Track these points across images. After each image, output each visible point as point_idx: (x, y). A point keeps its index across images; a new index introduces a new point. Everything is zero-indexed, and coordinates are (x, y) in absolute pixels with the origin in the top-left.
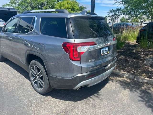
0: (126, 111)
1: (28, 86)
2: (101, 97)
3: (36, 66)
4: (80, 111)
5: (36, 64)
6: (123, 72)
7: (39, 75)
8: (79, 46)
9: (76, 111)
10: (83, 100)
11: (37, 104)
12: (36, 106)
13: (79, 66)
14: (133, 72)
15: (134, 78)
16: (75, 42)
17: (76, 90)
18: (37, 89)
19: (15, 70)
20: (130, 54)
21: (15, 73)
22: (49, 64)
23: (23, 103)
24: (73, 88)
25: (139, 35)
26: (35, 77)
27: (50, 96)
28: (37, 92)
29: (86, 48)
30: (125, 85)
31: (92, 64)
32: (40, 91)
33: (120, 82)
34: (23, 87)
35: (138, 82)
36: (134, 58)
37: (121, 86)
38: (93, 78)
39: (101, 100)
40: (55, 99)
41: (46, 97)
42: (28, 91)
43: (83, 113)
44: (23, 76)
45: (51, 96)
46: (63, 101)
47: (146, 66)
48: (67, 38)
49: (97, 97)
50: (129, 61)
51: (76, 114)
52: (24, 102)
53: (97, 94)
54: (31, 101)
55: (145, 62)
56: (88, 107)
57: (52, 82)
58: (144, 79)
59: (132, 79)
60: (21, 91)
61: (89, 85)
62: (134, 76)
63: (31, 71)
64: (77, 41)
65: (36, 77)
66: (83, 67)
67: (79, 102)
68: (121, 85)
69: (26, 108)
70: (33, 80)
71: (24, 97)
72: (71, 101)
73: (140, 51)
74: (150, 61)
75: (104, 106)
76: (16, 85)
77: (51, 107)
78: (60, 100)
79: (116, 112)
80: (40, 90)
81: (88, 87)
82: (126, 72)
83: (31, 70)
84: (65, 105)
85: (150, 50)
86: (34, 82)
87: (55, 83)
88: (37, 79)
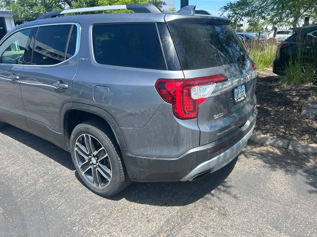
0: (294, 217)
1: (70, 182)
2: (233, 191)
3: (89, 135)
4: (198, 225)
5: (91, 131)
6: (263, 136)
7: (97, 156)
8: (194, 85)
9: (190, 225)
10: (199, 201)
11: (101, 220)
12: (101, 225)
13: (196, 131)
14: (283, 132)
15: (288, 145)
16: (186, 78)
17: (188, 181)
18: (95, 185)
19: (30, 148)
20: (270, 98)
21: (32, 154)
22: (126, 129)
23: (69, 219)
24: (181, 178)
25: (278, 57)
26: (87, 161)
27: (124, 199)
28: (93, 192)
29: (210, 88)
30: (273, 161)
31: (220, 123)
32: (103, 190)
33: (262, 156)
34: (58, 184)
35: (297, 152)
36: (280, 104)
37: (267, 165)
38: (222, 154)
39: (235, 197)
40: (136, 204)
41: (116, 201)
42: (73, 192)
43: (207, 230)
44: (53, 160)
45: (127, 199)
46: (156, 208)
47: (307, 119)
48: (166, 70)
49: (224, 191)
50: (271, 111)
51: (193, 232)
52: (70, 216)
53: (224, 186)
54: (85, 214)
55: (304, 112)
56: (213, 214)
57: (131, 169)
58: (307, 146)
59: (283, 148)
60: (57, 193)
61: (213, 168)
62: (286, 142)
63: (76, 149)
64: (188, 74)
65: (90, 160)
66: (203, 132)
67: (190, 206)
68: (266, 162)
69: (79, 230)
70: (83, 167)
71: (66, 206)
72: (174, 206)
73: (288, 90)
74: (314, 108)
75: (246, 210)
76: (41, 180)
77: (133, 222)
78: (148, 205)
79: (274, 220)
80: (100, 187)
81: (211, 172)
82: (268, 135)
83: (77, 146)
84: (163, 215)
85: (307, 87)
86: (84, 173)
87: (141, 169)
88: (93, 163)
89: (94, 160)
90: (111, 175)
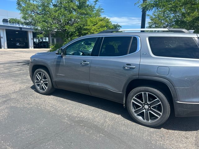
3: (147, 93)
11: (162, 138)
12: (164, 140)
23: (144, 138)
27: (162, 128)
34: (118, 121)
40: (172, 130)
41: (159, 130)
42: (131, 125)
46: (184, 132)
54: (150, 136)
60: (123, 126)
65: (143, 107)
69: (156, 143)
70: (136, 111)
71: (135, 132)
72: (192, 131)
80: (150, 122)
83: (134, 99)
86: (136, 114)
87: (185, 110)
88: (145, 109)
89: (146, 107)
90: (161, 114)
